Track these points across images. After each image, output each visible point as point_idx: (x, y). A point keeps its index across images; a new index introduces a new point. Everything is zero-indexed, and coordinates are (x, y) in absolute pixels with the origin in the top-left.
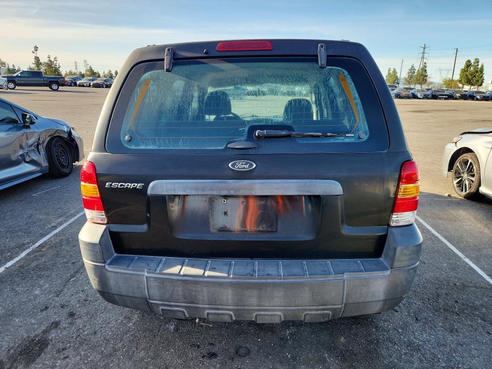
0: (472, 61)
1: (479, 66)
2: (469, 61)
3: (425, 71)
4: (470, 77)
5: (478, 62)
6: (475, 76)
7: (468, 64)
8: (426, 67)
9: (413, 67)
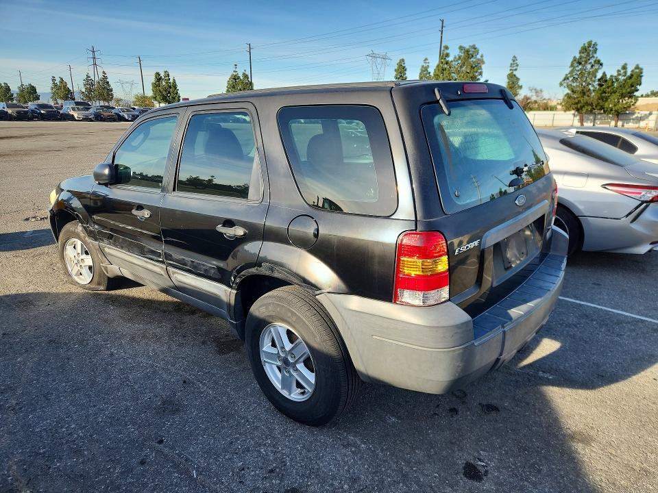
0: (162, 75)
1: (171, 81)
2: (158, 74)
3: (108, 83)
4: (164, 93)
5: (168, 76)
6: (169, 93)
7: (158, 78)
8: (106, 78)
9: (88, 77)
